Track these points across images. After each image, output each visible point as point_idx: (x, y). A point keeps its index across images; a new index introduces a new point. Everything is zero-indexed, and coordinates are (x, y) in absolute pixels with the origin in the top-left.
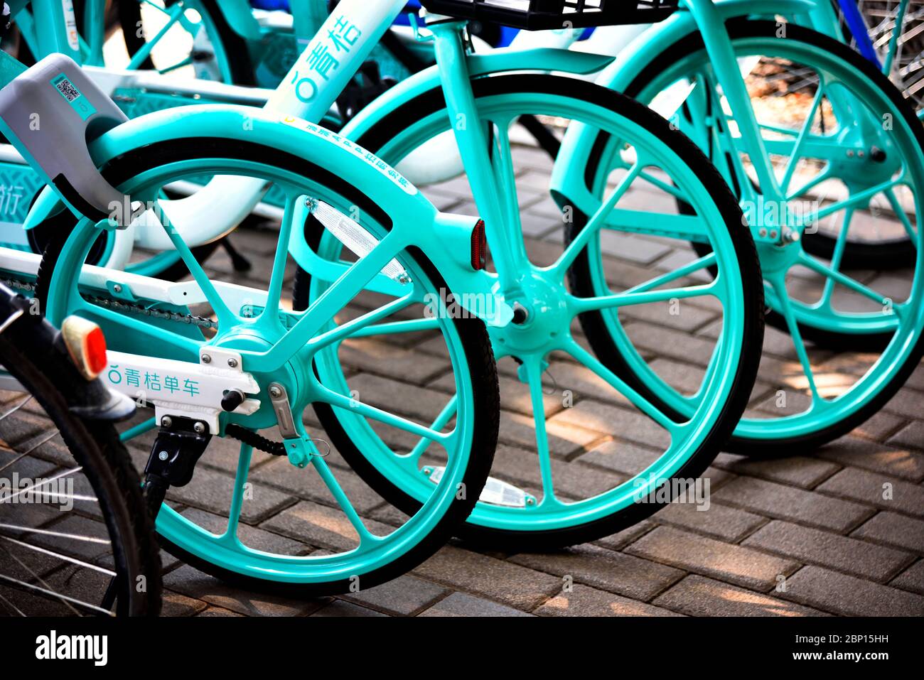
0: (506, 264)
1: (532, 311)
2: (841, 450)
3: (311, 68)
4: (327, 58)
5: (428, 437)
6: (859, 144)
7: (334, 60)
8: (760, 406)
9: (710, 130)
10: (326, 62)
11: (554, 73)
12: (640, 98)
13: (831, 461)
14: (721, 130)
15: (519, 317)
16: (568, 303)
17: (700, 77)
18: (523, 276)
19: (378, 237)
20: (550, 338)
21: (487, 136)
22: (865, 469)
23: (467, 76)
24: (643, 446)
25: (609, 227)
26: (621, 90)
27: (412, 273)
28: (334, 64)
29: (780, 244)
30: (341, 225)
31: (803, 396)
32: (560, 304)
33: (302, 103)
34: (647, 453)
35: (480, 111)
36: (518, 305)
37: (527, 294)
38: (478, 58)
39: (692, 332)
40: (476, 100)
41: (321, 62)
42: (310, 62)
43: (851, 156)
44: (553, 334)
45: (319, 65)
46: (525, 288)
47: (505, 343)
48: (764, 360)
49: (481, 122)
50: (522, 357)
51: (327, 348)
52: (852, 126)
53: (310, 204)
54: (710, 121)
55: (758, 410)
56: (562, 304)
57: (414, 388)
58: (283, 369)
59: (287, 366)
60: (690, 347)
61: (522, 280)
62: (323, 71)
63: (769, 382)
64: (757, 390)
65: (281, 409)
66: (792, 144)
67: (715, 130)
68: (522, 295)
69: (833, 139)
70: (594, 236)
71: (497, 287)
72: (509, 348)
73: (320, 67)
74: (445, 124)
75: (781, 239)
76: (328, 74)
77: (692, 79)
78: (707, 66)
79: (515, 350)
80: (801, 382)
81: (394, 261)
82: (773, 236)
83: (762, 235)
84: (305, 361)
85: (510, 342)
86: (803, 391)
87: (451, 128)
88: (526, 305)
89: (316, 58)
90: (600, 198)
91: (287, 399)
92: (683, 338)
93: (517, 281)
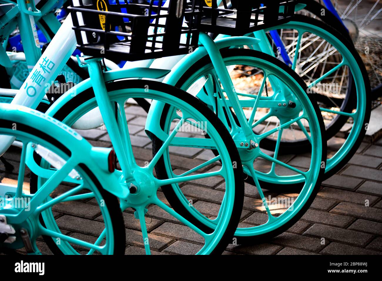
0: (126, 166)
1: (139, 187)
2: (283, 239)
3: (33, 82)
4: (40, 76)
5: (94, 248)
6: (284, 100)
7: (43, 77)
8: (245, 220)
9: (216, 98)
10: (40, 78)
11: (143, 79)
12: (182, 88)
13: (278, 245)
14: (220, 98)
15: (133, 190)
16: (155, 182)
17: (210, 75)
18: (134, 171)
19: (66, 160)
20: (148, 199)
21: (115, 108)
22: (294, 248)
23: (104, 82)
24: (193, 242)
25: (172, 145)
26: (174, 85)
27: (82, 175)
28: (43, 79)
29: (250, 148)
30: (49, 155)
31: (265, 215)
32: (151, 183)
33: (30, 97)
34: (195, 245)
35: (110, 97)
36: (132, 185)
37: (136, 179)
38: (108, 73)
39: (213, 188)
40: (108, 92)
41: (37, 79)
42: (32, 79)
43: (280, 106)
44: (149, 197)
45: (36, 80)
46: (135, 177)
47: (128, 202)
48: (246, 199)
49: (111, 102)
50: (136, 208)
51: (47, 210)
52: (280, 92)
53: (34, 147)
54: (215, 95)
55: (245, 222)
56: (152, 183)
57: (89, 221)
58: (25, 222)
59: (28, 220)
60: (213, 194)
61: (133, 173)
62: (38, 83)
63: (249, 209)
64: (244, 213)
65: (26, 240)
66: (254, 102)
67: (218, 98)
68: (134, 180)
69: (271, 98)
70: (166, 150)
71: (122, 177)
72: (129, 204)
73: (37, 81)
74: (94, 105)
75: (250, 147)
76: (40, 84)
77: (207, 77)
78: (213, 70)
79: (133, 205)
80: (263, 208)
81: (74, 170)
82: (246, 145)
83: (242, 145)
84: (35, 218)
85: (129, 201)
86: (264, 212)
87: (98, 106)
88: (136, 185)
89: (35, 77)
90: (168, 133)
91: (28, 235)
92: (209, 190)
93: (131, 174)
